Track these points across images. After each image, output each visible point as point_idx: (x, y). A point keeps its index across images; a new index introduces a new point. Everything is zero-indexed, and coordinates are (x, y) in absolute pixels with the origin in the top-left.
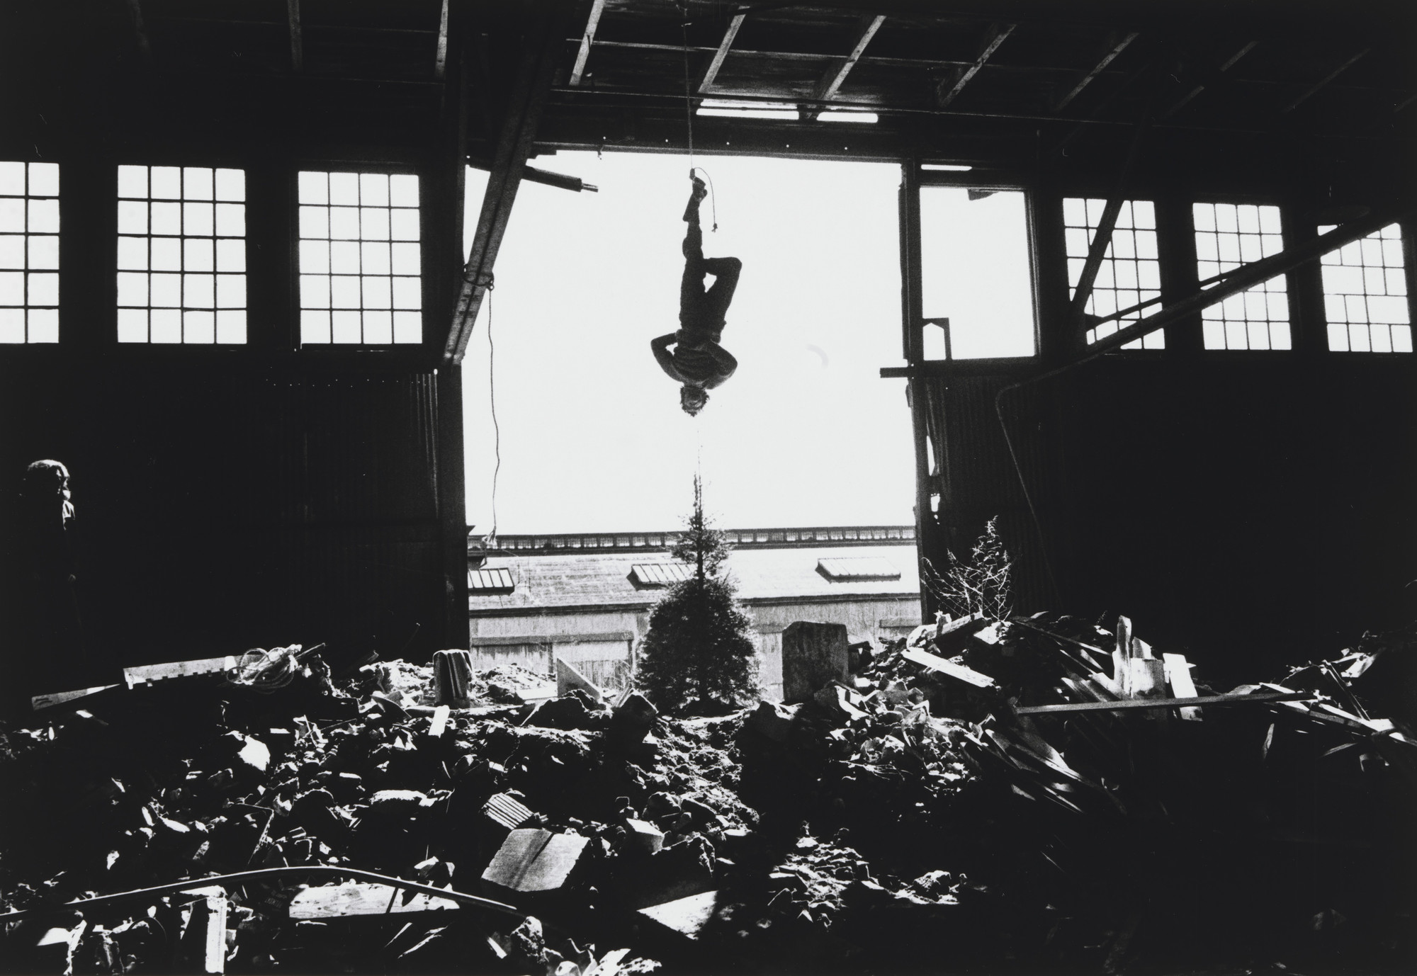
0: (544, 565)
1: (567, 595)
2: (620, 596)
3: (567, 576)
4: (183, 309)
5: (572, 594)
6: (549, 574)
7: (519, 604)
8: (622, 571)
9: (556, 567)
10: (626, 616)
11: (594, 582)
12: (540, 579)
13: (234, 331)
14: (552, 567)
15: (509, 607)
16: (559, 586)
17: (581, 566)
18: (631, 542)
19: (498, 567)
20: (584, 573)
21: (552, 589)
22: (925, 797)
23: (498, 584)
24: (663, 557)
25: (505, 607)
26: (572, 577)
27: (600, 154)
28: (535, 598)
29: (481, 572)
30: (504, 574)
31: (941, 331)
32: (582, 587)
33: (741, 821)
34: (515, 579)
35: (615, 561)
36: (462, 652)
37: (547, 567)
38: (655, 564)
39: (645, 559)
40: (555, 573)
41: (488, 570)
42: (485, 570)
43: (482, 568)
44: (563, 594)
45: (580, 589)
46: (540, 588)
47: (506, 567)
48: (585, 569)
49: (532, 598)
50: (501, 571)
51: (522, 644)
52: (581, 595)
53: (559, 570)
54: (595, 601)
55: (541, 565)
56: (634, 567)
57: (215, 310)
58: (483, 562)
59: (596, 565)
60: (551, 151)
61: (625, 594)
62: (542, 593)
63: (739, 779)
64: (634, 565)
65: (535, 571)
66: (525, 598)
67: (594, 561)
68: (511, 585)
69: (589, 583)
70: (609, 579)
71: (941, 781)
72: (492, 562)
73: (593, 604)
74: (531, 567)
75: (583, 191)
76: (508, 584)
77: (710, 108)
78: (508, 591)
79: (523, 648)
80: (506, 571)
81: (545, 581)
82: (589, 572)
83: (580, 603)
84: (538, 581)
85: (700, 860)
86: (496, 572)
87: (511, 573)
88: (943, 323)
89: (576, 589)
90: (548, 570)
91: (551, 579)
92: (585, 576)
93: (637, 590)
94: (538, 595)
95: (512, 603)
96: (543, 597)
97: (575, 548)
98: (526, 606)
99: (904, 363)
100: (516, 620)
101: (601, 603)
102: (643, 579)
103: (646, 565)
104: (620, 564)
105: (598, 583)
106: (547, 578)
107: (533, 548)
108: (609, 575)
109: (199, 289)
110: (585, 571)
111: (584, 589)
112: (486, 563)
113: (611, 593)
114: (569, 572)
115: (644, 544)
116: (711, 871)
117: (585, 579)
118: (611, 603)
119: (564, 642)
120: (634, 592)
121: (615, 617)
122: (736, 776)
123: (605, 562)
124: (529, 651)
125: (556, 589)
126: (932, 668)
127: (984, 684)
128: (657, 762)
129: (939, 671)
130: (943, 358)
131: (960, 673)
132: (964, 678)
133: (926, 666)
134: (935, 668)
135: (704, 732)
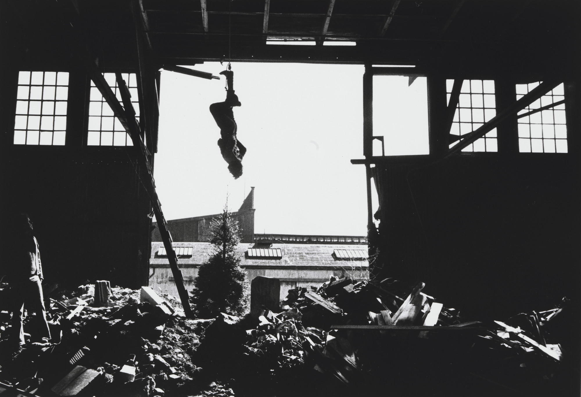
0: (296, 248)
1: (304, 261)
2: (327, 263)
3: (305, 253)
4: (40, 130)
5: (306, 261)
6: (298, 252)
7: (283, 264)
8: (329, 252)
9: (302, 249)
10: (329, 272)
11: (317, 256)
12: (294, 254)
13: (60, 140)
14: (300, 249)
15: (279, 265)
16: (301, 257)
17: (312, 249)
18: (345, 240)
19: (276, 248)
20: (313, 252)
21: (298, 258)
22: (276, 367)
23: (275, 255)
24: (349, 247)
25: (277, 265)
26: (308, 254)
27: (221, 63)
28: (290, 262)
29: (269, 249)
30: (279, 251)
31: (381, 142)
32: (311, 258)
33: (185, 370)
34: (283, 254)
35: (327, 248)
37: (298, 249)
38: (344, 250)
39: (340, 247)
40: (300, 252)
41: (272, 249)
42: (271, 249)
43: (270, 248)
44: (302, 261)
45: (310, 259)
46: (293, 258)
47: (280, 248)
48: (314, 250)
49: (289, 262)
50: (277, 250)
51: (283, 281)
52: (310, 261)
53: (302, 250)
54: (316, 264)
55: (295, 248)
56: (335, 251)
57: (53, 131)
58: (271, 245)
59: (319, 249)
60: (201, 62)
61: (329, 262)
62: (293, 260)
63: (196, 350)
64: (335, 250)
65: (292, 250)
66: (286, 261)
67: (318, 247)
68: (281, 256)
69: (314, 257)
70: (323, 255)
71: (288, 360)
72: (275, 245)
73: (315, 265)
74: (290, 248)
75: (213, 79)
76: (280, 255)
77: (272, 42)
78: (280, 258)
79: (284, 284)
80: (280, 250)
81: (295, 255)
82: (315, 252)
83: (309, 265)
84: (293, 255)
85: (144, 388)
86: (275, 250)
87: (281, 251)
88: (381, 138)
89: (308, 259)
90: (297, 250)
91: (298, 254)
92: (313, 254)
93: (335, 261)
94: (292, 261)
95: (280, 263)
96: (294, 261)
97: (321, 242)
98: (286, 265)
99: (364, 158)
100: (282, 271)
101: (318, 266)
102: (338, 256)
103: (340, 250)
104: (329, 249)
105: (319, 257)
106: (297, 253)
107: (303, 241)
108: (324, 253)
109: (47, 123)
110: (313, 251)
111: (312, 259)
112: (272, 246)
113: (324, 261)
114: (307, 252)
115: (351, 241)
116: (148, 394)
117: (313, 255)
118: (323, 266)
119: (301, 282)
120: (333, 262)
121: (324, 272)
122: (195, 349)
123: (322, 248)
124: (286, 285)
125: (300, 258)
126: (316, 302)
127: (336, 311)
128: (160, 339)
129: (318, 304)
130: (381, 155)
131: (328, 305)
132: (328, 308)
133: (314, 301)
134: (318, 302)
135: (195, 326)
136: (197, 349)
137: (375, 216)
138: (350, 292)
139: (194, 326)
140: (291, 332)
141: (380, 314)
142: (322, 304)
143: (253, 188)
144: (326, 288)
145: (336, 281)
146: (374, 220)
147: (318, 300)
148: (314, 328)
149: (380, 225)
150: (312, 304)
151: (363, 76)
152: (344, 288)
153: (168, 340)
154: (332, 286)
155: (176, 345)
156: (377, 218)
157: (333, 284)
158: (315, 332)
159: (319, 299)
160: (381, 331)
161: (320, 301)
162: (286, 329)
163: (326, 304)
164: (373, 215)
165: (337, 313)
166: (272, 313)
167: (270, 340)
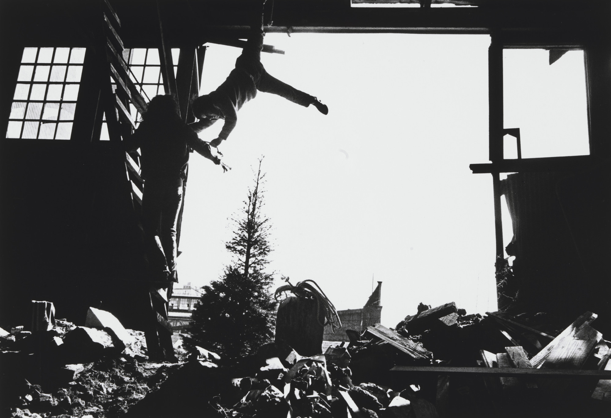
4: (41, 121)
27: (289, 35)
31: (516, 139)
36: (46, 302)
57: (58, 122)
63: (126, 411)
88: (515, 132)
99: (489, 161)
126: (384, 341)
127: (421, 356)
128: (67, 387)
129: (388, 344)
130: (516, 157)
131: (406, 346)
132: (406, 351)
133: (382, 339)
134: (387, 341)
135: (153, 372)
136: (128, 410)
137: (507, 248)
138: (451, 324)
139: (151, 372)
140: (320, 384)
141: (505, 354)
142: (396, 344)
143: (380, 283)
144: (408, 322)
145: (428, 310)
146: (506, 255)
147: (389, 338)
148: (372, 385)
149: (514, 262)
150: (377, 343)
151: (488, 49)
152: (441, 319)
153: (85, 390)
154: (419, 318)
155: (93, 401)
156: (510, 253)
157: (423, 315)
158: (374, 390)
159: (391, 336)
160: (502, 378)
161: (392, 338)
162: (310, 379)
163: (403, 344)
164: (504, 249)
165: (421, 358)
166: (296, 353)
167: (268, 395)
